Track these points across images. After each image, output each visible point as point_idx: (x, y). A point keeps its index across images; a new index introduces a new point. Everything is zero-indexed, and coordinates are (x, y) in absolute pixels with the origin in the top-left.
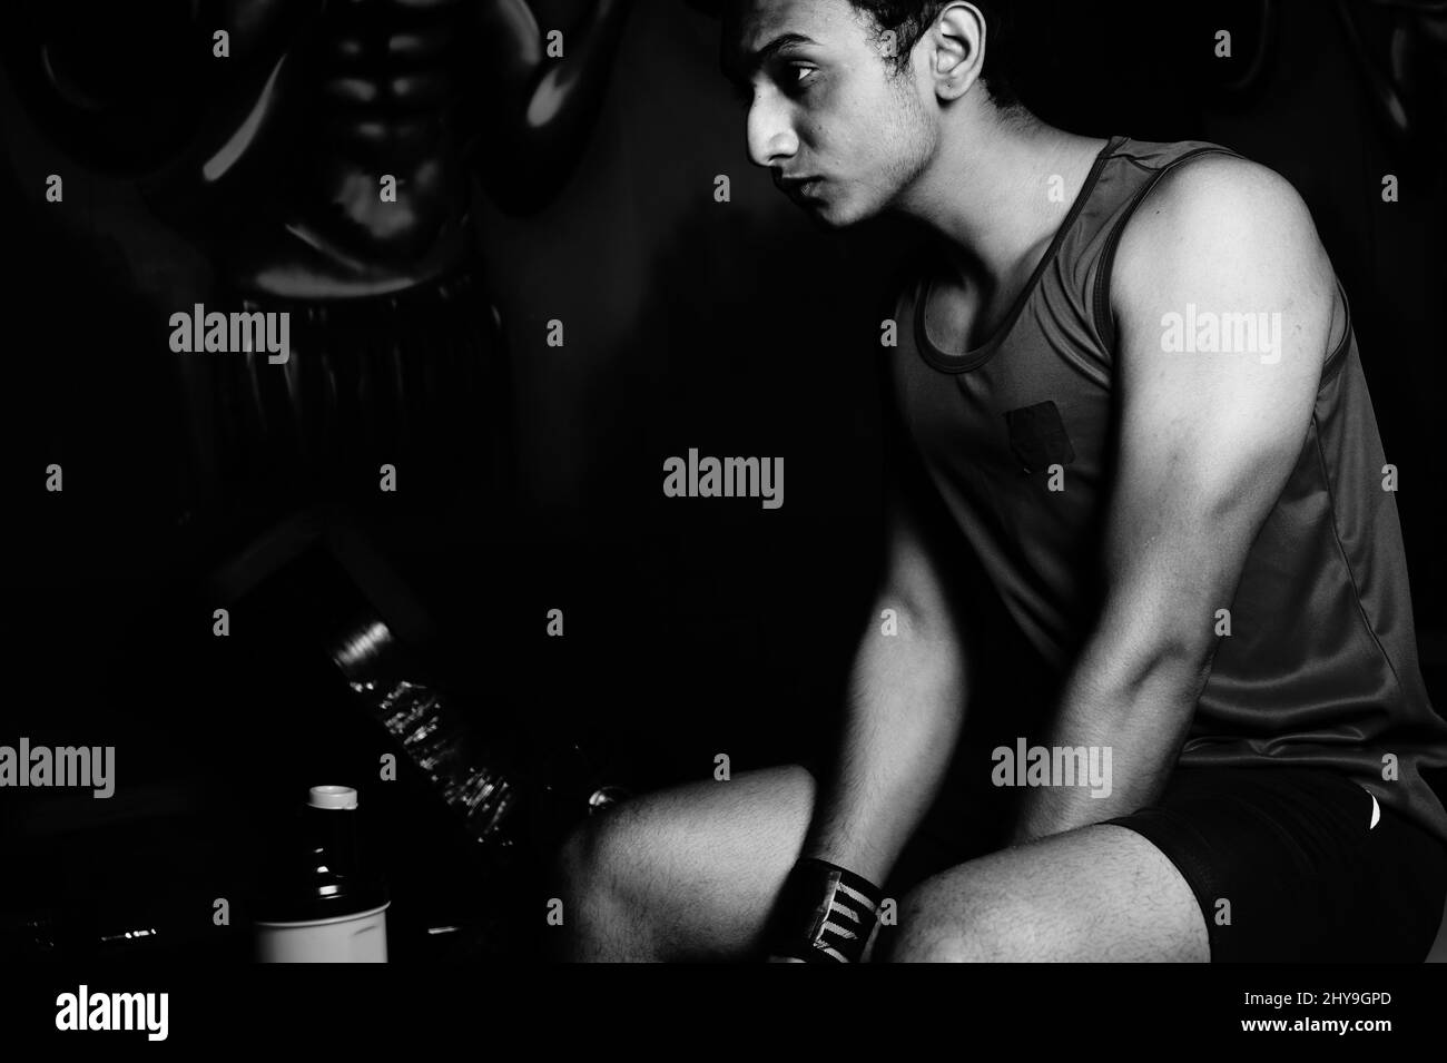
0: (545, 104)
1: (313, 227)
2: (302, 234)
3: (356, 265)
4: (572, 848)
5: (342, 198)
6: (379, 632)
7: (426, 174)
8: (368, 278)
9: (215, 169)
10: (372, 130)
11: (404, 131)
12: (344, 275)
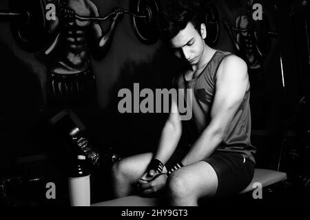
0: (102, 43)
1: (64, 62)
2: (62, 63)
3: (71, 69)
4: (114, 167)
5: (68, 57)
6: (77, 129)
7: (83, 54)
8: (73, 71)
9: (47, 52)
10: (74, 46)
11: (79, 46)
12: (69, 70)
